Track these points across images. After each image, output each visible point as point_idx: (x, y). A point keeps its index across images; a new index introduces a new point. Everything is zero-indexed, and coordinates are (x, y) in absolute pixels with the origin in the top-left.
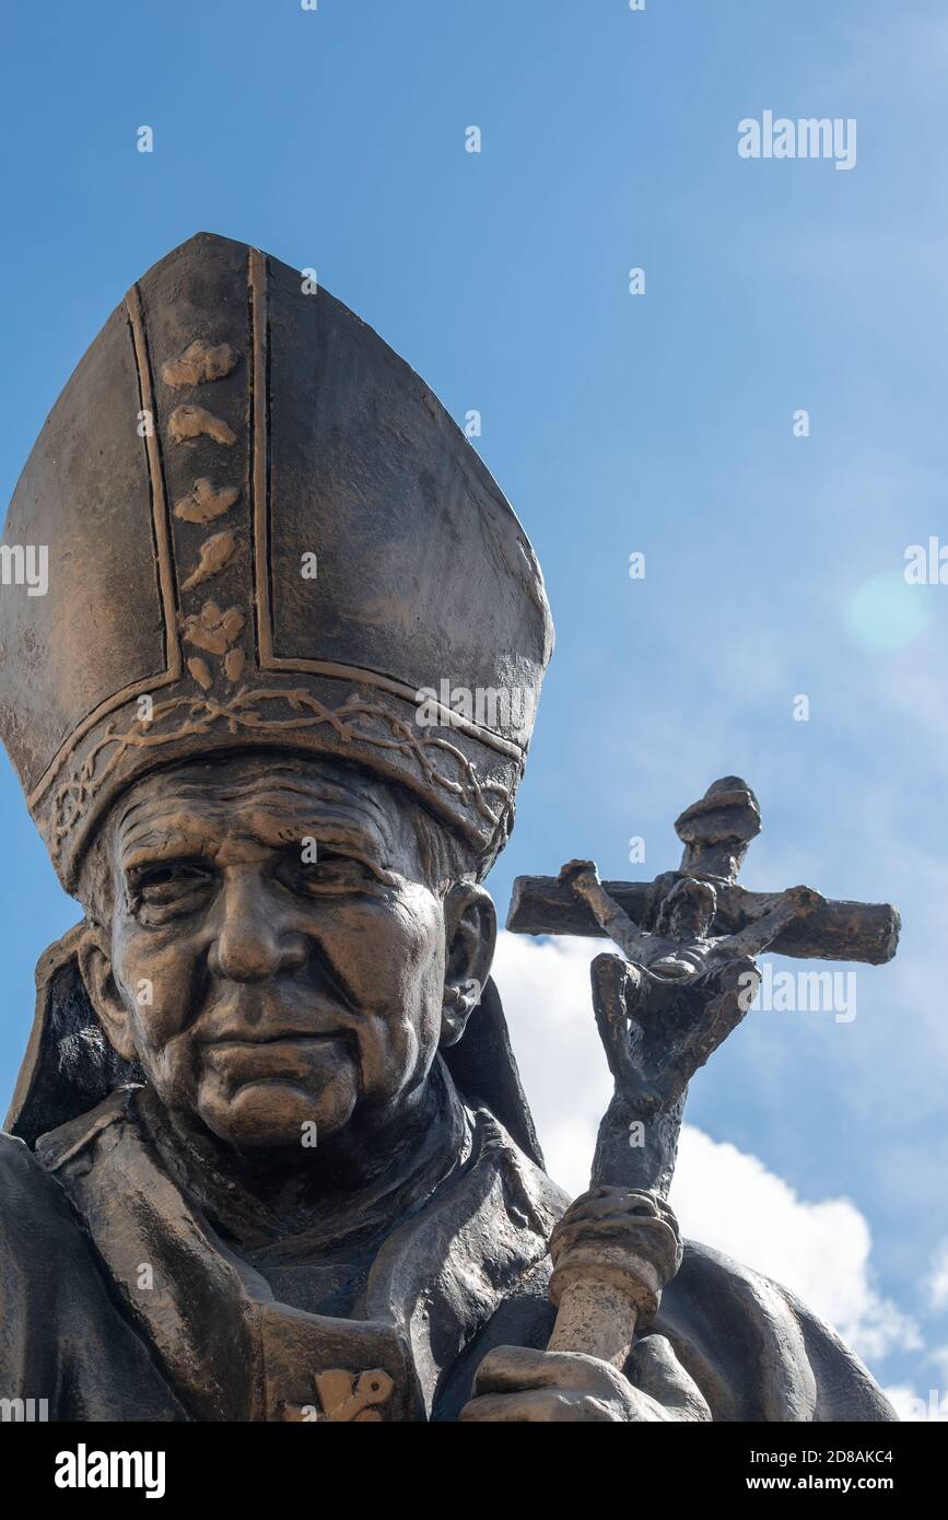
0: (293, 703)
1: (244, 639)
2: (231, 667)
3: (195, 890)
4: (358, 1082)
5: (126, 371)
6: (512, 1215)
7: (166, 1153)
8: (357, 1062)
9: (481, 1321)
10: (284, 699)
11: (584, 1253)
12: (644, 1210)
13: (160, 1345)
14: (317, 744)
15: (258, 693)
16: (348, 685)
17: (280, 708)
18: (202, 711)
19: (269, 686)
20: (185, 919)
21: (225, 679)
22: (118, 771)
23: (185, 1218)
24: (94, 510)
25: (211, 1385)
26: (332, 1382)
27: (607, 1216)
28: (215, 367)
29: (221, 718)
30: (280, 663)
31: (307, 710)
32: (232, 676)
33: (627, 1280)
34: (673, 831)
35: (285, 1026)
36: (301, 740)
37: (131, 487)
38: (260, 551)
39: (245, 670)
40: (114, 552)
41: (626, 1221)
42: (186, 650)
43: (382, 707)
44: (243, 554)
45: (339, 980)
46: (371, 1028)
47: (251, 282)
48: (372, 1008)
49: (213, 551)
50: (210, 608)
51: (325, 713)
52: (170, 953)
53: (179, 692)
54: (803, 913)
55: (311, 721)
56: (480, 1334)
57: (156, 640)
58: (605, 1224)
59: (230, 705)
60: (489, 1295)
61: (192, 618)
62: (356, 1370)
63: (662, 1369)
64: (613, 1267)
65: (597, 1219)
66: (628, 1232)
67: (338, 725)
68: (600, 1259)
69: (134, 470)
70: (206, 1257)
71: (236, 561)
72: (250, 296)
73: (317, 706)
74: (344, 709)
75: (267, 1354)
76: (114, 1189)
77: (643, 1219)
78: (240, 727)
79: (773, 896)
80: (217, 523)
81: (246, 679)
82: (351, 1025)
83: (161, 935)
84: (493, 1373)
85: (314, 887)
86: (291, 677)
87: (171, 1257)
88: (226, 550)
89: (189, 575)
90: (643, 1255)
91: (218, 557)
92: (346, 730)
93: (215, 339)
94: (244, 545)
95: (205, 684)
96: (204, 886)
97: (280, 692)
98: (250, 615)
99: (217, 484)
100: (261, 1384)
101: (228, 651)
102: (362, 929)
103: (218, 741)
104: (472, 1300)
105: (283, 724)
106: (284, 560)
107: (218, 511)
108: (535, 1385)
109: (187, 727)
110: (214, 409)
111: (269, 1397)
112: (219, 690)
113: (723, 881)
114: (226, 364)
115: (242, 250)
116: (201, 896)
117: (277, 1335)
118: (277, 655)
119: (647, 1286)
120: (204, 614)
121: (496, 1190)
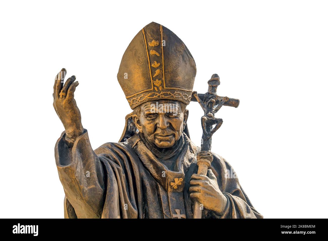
0: (169, 94)
1: (162, 85)
2: (160, 88)
3: (155, 116)
4: (175, 140)
5: (143, 42)
6: (190, 151)
7: (147, 145)
8: (175, 138)
9: (189, 167)
10: (167, 93)
11: (202, 160)
12: (209, 154)
13: (151, 173)
14: (171, 99)
15: (164, 92)
16: (175, 90)
17: (167, 95)
18: (157, 95)
19: (165, 91)
20: (153, 120)
21: (160, 90)
22: (145, 101)
23: (153, 156)
24: (139, 63)
25: (160, 178)
26: (176, 180)
27: (205, 155)
28: (157, 44)
29: (159, 96)
30: (167, 88)
31: (170, 94)
32: (161, 90)
33: (207, 163)
34: (207, 83)
35: (167, 135)
36: (169, 98)
37: (145, 61)
38: (163, 72)
39: (162, 89)
40: (143, 70)
41: (207, 156)
42: (154, 86)
43: (178, 92)
44: (161, 72)
45: (173, 128)
46: (177, 133)
47: (161, 31)
48: (177, 131)
49: (157, 72)
50: (157, 80)
51: (172, 95)
52: (152, 124)
53: (153, 91)
54: (226, 101)
55: (171, 96)
56: (189, 169)
57: (150, 84)
58: (205, 156)
59: (160, 94)
60: (189, 164)
61: (155, 81)
62: (179, 178)
63: (211, 174)
64: (205, 162)
65: (203, 156)
66: (207, 157)
67: (174, 96)
68: (204, 161)
69: (145, 58)
70: (157, 162)
71: (160, 73)
72: (161, 33)
73: (171, 94)
74: (174, 94)
75: (169, 176)
76: (142, 151)
77: (209, 156)
78: (162, 97)
79: (222, 97)
80: (158, 68)
81: (162, 90)
82: (175, 133)
83: (150, 122)
84: (194, 177)
85: (170, 116)
86: (168, 90)
87: (152, 161)
88: (159, 72)
89: (154, 75)
90: (209, 160)
91: (158, 73)
92: (175, 96)
93: (156, 40)
94: (161, 71)
95: (157, 91)
96: (156, 116)
97: (167, 92)
98: (162, 81)
99: (158, 62)
100: (168, 180)
101: (160, 86)
102: (176, 122)
103: (159, 99)
104: (188, 165)
105: (167, 97)
106: (166, 73)
107: (158, 66)
108: (199, 179)
109: (155, 97)
110: (157, 51)
111: (169, 181)
112: (159, 92)
113: (215, 94)
114: (158, 44)
115: (159, 25)
116: (156, 117)
117: (170, 174)
118: (166, 87)
119: (209, 164)
120: (156, 81)
121: (189, 149)
